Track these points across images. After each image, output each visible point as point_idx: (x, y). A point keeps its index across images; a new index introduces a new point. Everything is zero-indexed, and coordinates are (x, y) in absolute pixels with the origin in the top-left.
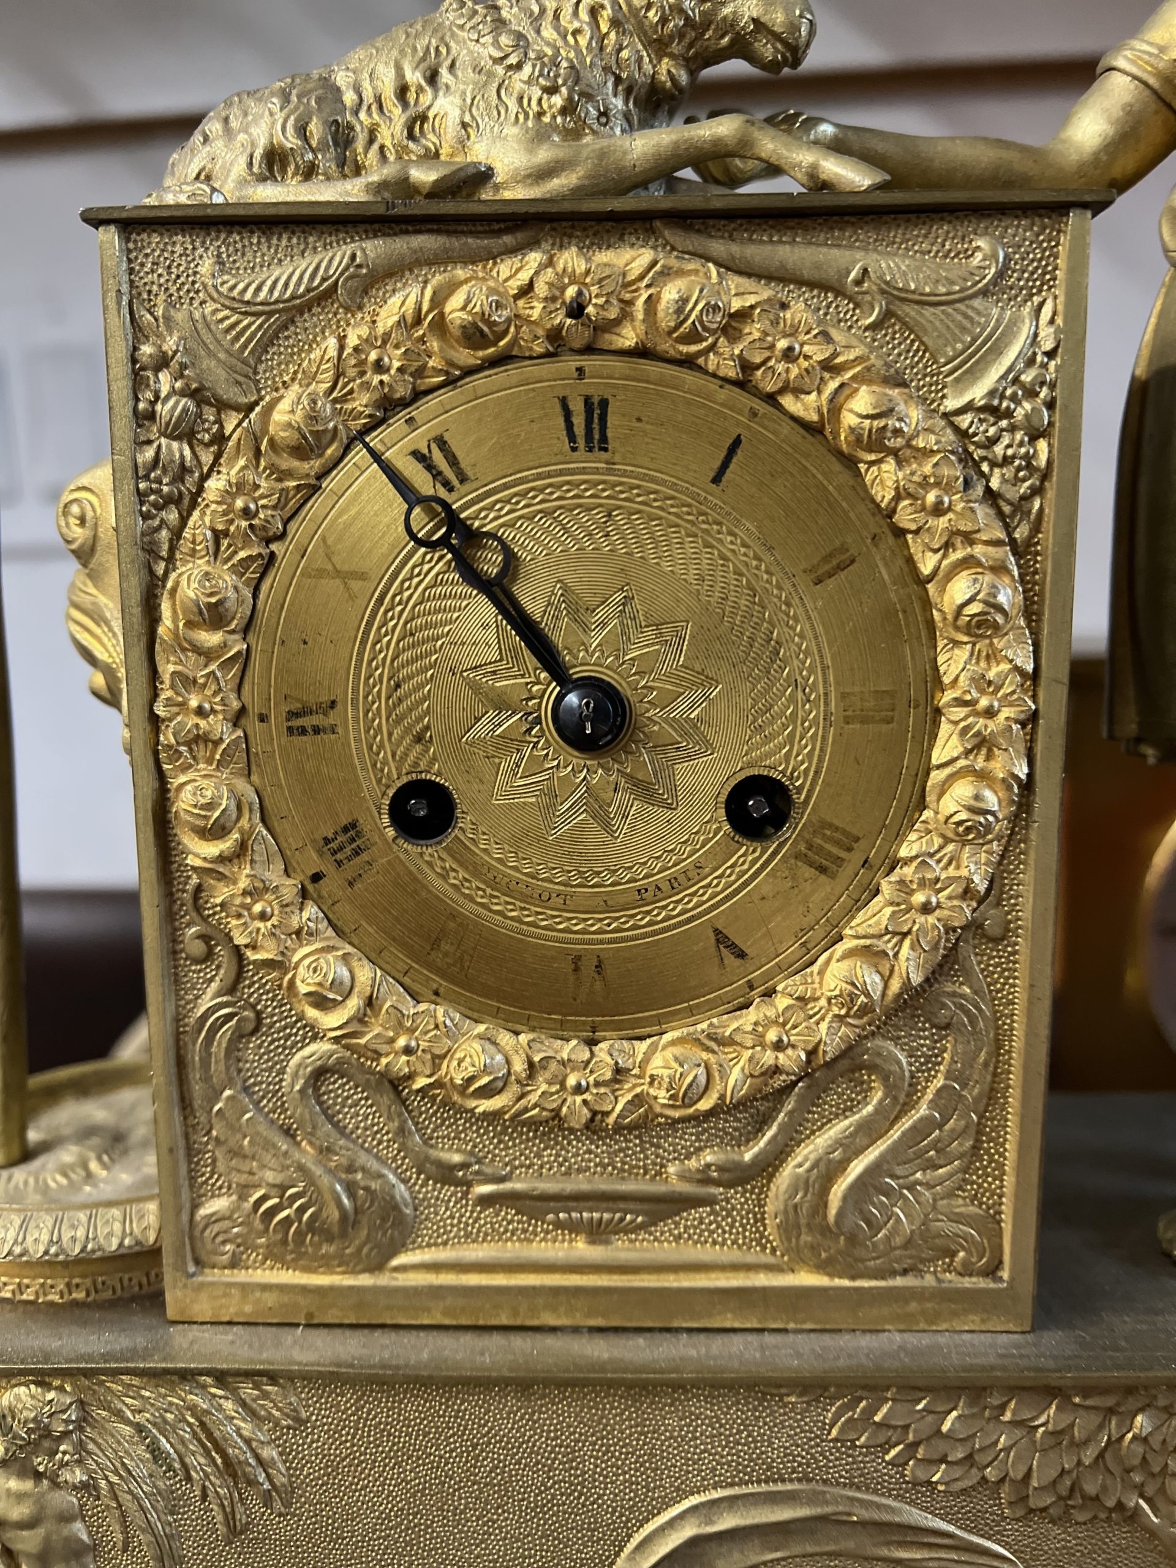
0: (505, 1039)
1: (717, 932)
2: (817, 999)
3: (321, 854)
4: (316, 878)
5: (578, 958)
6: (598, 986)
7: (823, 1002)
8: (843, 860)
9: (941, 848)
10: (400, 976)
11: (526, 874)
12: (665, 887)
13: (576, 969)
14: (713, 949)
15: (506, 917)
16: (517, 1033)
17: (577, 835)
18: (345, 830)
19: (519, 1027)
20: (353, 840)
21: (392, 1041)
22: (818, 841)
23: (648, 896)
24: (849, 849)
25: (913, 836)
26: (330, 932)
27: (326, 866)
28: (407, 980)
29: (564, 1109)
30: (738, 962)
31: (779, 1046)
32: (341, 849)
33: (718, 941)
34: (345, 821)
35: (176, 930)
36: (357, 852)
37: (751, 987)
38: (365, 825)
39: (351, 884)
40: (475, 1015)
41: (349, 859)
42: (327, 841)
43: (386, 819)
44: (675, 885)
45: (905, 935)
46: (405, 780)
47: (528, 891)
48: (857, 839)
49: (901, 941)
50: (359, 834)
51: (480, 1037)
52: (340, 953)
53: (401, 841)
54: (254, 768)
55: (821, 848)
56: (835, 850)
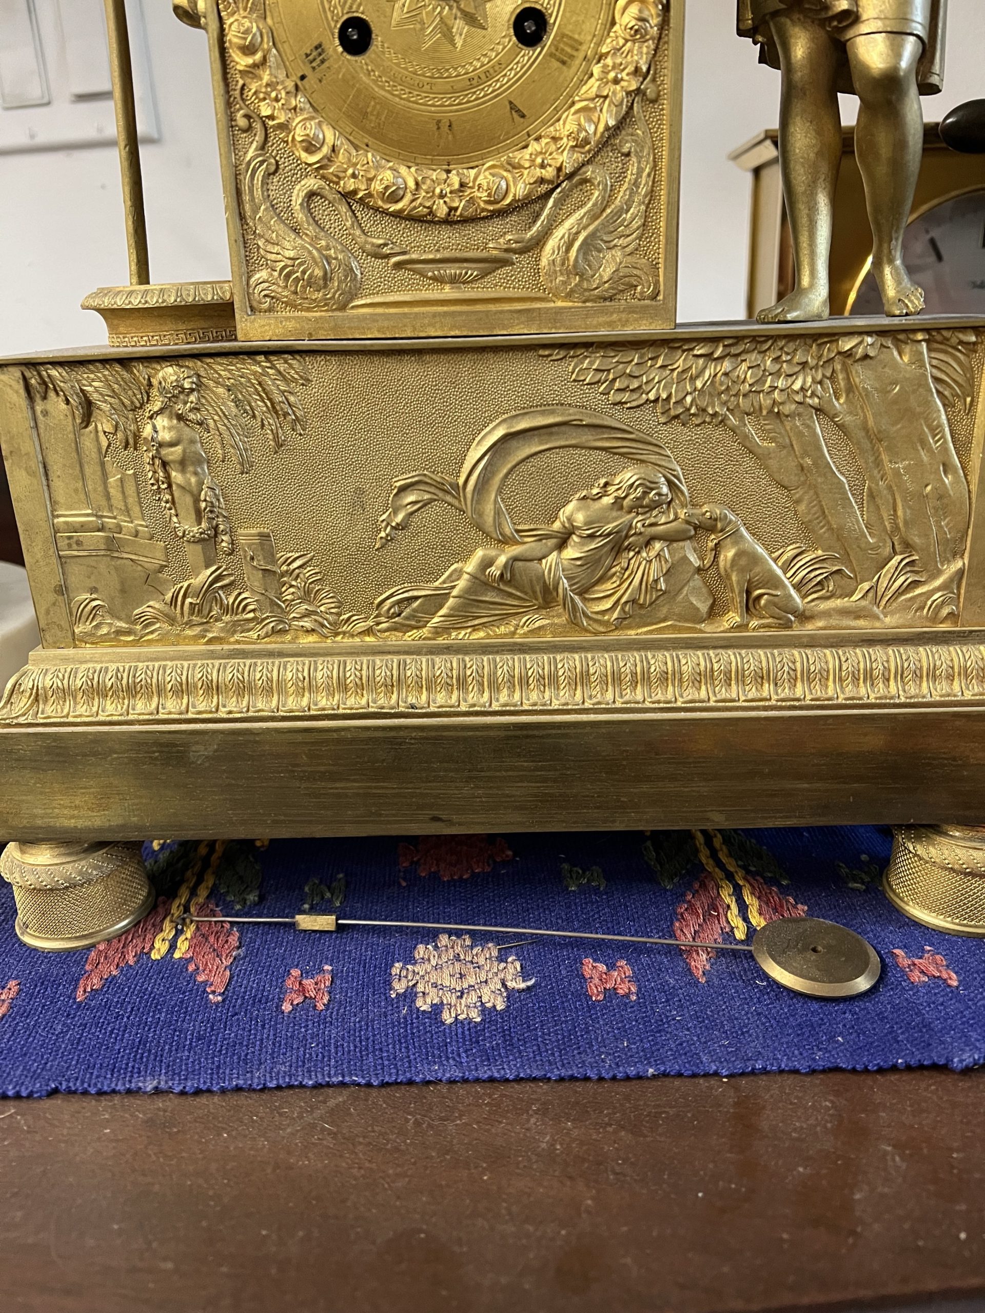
0: (403, 170)
1: (511, 103)
2: (562, 139)
3: (304, 63)
4: (303, 78)
5: (439, 122)
6: (450, 137)
7: (565, 140)
8: (573, 56)
9: (624, 45)
10: (348, 136)
11: (410, 72)
12: (483, 77)
13: (439, 128)
14: (508, 114)
15: (401, 99)
16: (409, 167)
17: (435, 48)
18: (316, 48)
19: (410, 164)
20: (320, 54)
21: (345, 171)
22: (562, 45)
23: (475, 82)
24: (577, 50)
25: (609, 40)
26: (311, 110)
27: (307, 71)
28: (351, 138)
29: (435, 207)
30: (522, 120)
31: (543, 166)
32: (314, 59)
33: (511, 108)
34: (316, 43)
35: (232, 113)
36: (323, 62)
37: (529, 136)
38: (326, 45)
39: (320, 81)
40: (388, 158)
41: (319, 66)
42: (307, 55)
43: (337, 42)
44: (488, 75)
45: (606, 97)
46: (345, 17)
47: (412, 82)
48: (581, 44)
49: (604, 102)
50: (323, 51)
51: (390, 168)
52: (317, 121)
53: (345, 54)
54: (268, 13)
55: (563, 50)
56: (569, 50)
